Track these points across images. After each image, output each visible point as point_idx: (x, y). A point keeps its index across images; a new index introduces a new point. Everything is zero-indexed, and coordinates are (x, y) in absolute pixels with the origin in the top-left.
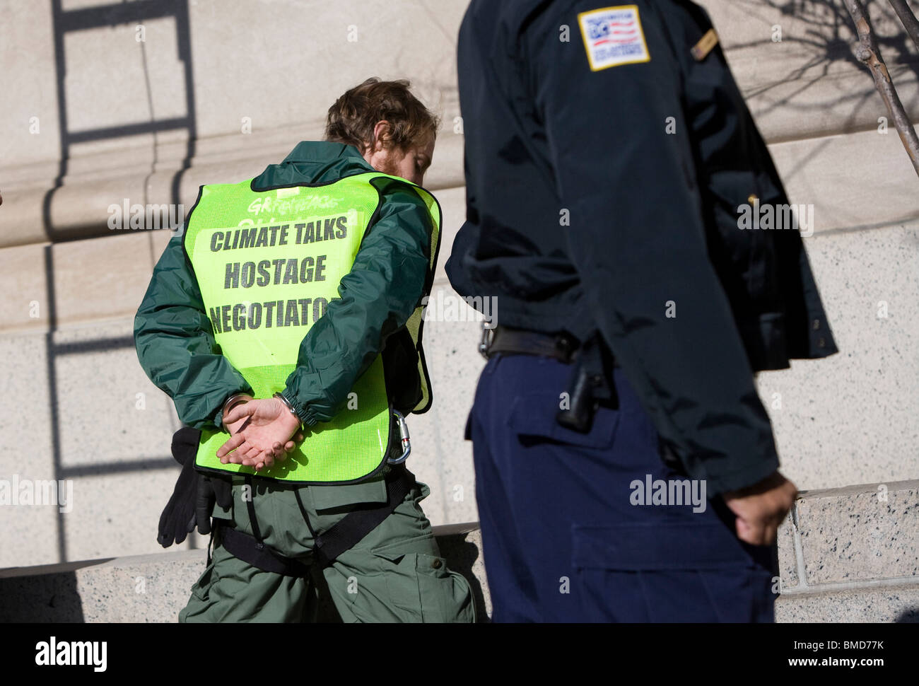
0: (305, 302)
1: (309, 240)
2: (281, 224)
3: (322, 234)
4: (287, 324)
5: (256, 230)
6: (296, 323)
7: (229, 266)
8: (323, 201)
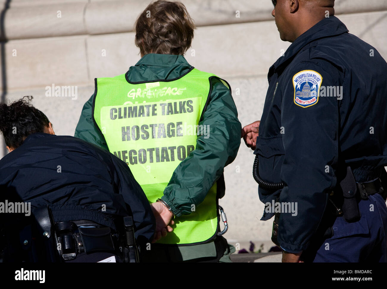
0: (172, 149)
1: (170, 113)
2: (152, 104)
3: (178, 110)
4: (163, 161)
5: (136, 107)
6: (168, 160)
7: (123, 128)
8: (174, 91)
